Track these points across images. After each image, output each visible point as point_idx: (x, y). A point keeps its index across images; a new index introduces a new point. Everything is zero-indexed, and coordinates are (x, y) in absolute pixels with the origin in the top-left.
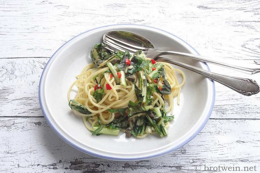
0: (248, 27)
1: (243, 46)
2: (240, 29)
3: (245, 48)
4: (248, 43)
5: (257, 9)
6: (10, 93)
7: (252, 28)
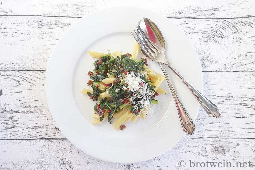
0: (25, 106)
1: (32, 85)
2: (32, 104)
3: (31, 83)
4: (28, 88)
5: (14, 127)
6: (202, 38)
7: (22, 105)
